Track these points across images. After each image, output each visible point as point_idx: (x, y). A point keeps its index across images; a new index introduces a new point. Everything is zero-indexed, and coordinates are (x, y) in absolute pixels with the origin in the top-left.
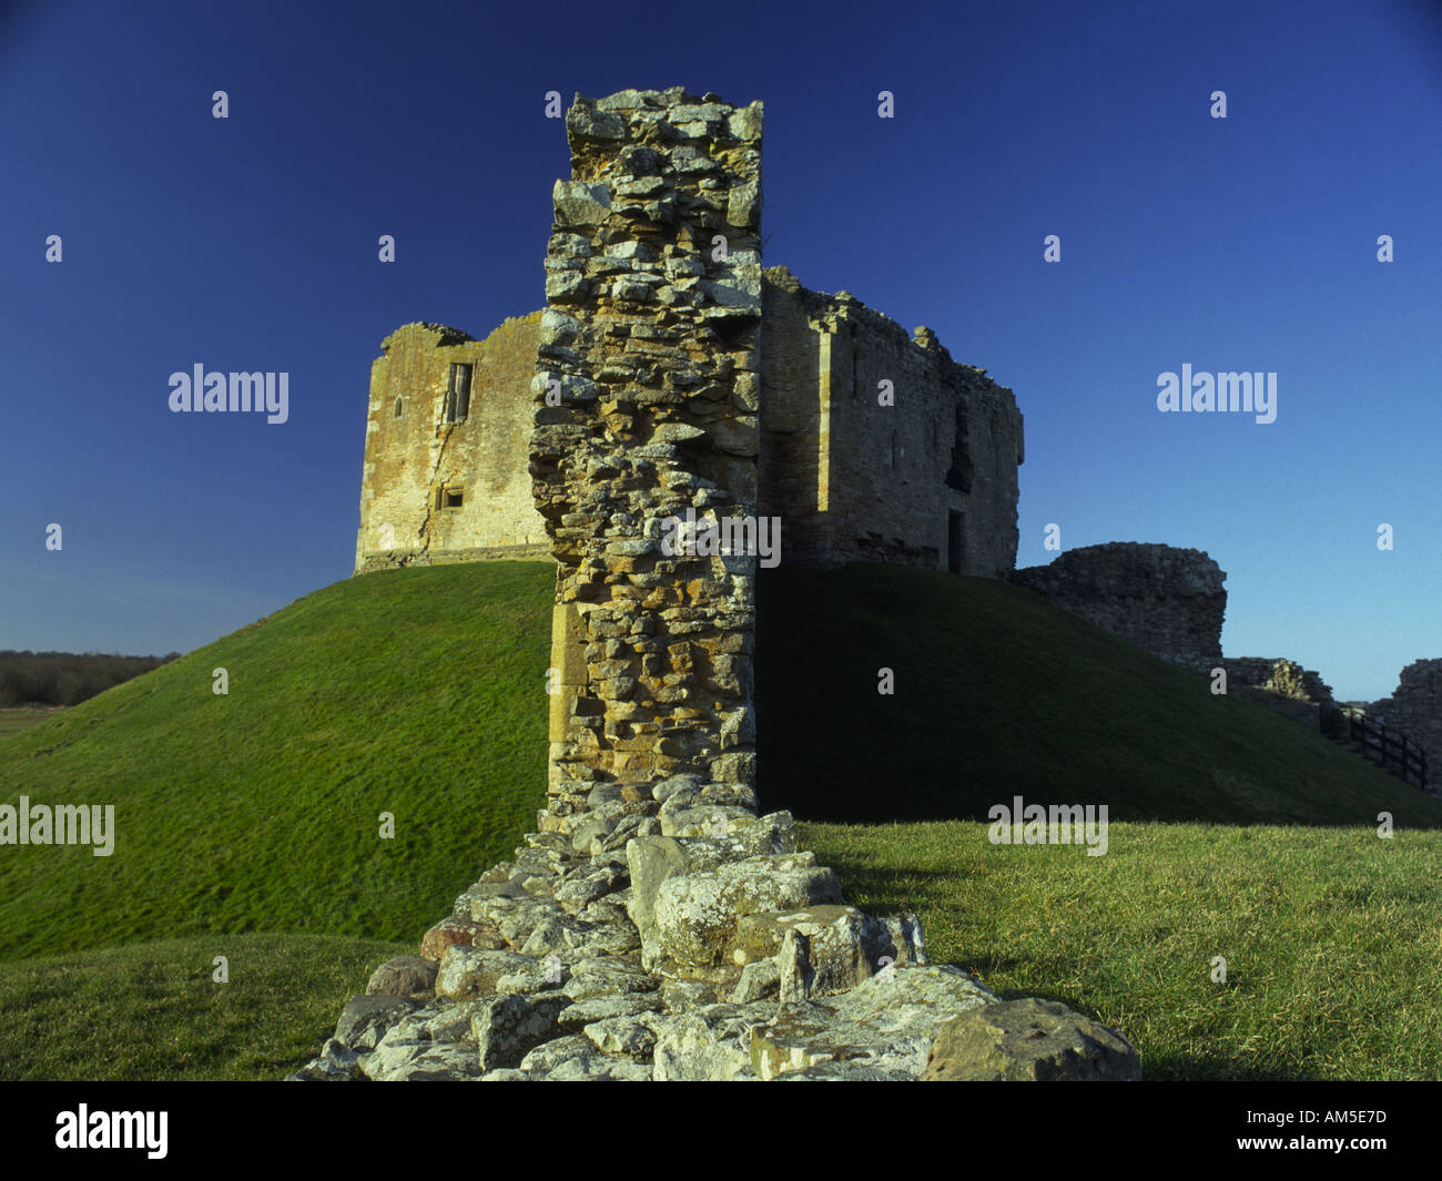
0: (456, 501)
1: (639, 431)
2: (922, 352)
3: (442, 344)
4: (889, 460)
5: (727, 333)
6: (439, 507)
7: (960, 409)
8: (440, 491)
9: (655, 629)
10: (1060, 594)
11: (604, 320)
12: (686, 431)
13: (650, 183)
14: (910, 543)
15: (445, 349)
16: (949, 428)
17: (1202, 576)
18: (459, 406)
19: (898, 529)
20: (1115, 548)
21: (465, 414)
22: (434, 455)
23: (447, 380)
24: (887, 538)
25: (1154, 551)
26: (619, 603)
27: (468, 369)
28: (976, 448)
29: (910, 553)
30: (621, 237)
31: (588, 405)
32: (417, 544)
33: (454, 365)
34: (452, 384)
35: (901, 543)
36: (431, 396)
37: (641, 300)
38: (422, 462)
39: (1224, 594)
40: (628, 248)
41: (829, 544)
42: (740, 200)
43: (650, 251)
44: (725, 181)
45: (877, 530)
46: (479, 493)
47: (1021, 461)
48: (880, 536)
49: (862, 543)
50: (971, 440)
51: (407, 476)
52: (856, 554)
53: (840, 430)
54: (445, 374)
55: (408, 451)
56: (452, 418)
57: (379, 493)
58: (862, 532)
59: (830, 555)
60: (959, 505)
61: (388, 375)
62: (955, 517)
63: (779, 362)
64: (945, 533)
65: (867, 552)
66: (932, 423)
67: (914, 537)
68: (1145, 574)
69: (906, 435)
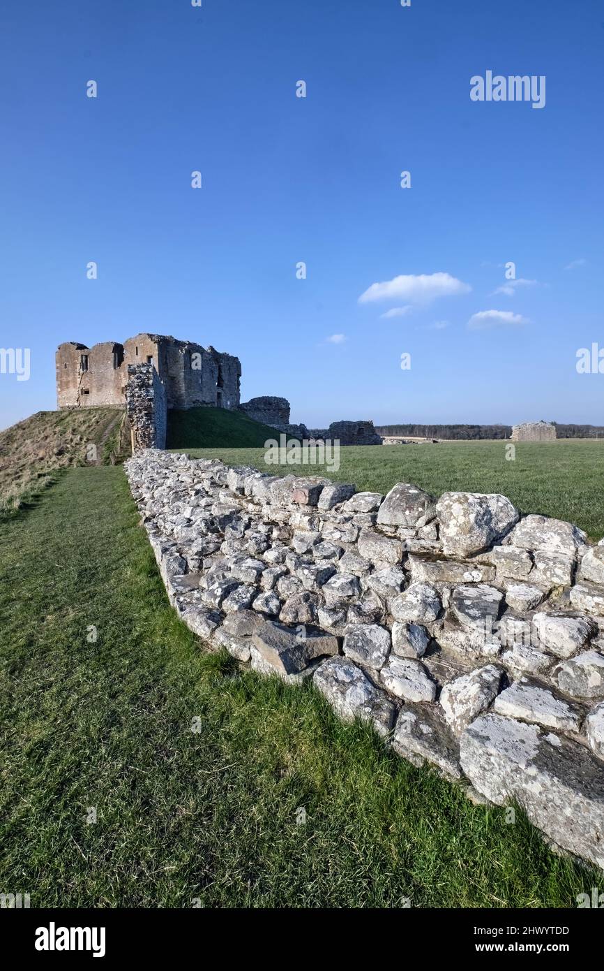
0: (87, 392)
1: (140, 412)
2: (209, 354)
3: (77, 349)
5: (150, 400)
6: (82, 394)
7: (220, 367)
8: (82, 390)
9: (144, 434)
10: (250, 410)
11: (136, 399)
12: (146, 412)
13: (139, 381)
14: (206, 401)
15: (79, 351)
16: (217, 372)
17: (283, 404)
18: (85, 366)
19: (204, 398)
20: (263, 398)
21: (87, 368)
22: (79, 380)
23: (80, 360)
24: (201, 401)
25: (272, 398)
26: (140, 431)
27: (86, 356)
28: (225, 376)
29: (207, 404)
30: (136, 388)
31: (134, 410)
32: (76, 404)
33: (82, 355)
34: (82, 360)
36: (75, 363)
37: (139, 396)
38: (75, 382)
39: (289, 407)
40: (137, 389)
41: (186, 404)
42: (151, 382)
43: (140, 390)
44: (148, 379)
45: (198, 399)
46: (94, 391)
47: (239, 375)
49: (194, 402)
50: (223, 374)
51: (71, 385)
52: (193, 405)
53: (187, 376)
54: (80, 357)
55: (70, 378)
56: (83, 370)
57: (62, 390)
58: (194, 400)
59: (186, 406)
60: (220, 391)
61: (61, 357)
62: (219, 394)
63: (171, 360)
64: (216, 398)
65: (196, 404)
66: (212, 371)
67: (208, 400)
68: (270, 404)
69: (205, 375)
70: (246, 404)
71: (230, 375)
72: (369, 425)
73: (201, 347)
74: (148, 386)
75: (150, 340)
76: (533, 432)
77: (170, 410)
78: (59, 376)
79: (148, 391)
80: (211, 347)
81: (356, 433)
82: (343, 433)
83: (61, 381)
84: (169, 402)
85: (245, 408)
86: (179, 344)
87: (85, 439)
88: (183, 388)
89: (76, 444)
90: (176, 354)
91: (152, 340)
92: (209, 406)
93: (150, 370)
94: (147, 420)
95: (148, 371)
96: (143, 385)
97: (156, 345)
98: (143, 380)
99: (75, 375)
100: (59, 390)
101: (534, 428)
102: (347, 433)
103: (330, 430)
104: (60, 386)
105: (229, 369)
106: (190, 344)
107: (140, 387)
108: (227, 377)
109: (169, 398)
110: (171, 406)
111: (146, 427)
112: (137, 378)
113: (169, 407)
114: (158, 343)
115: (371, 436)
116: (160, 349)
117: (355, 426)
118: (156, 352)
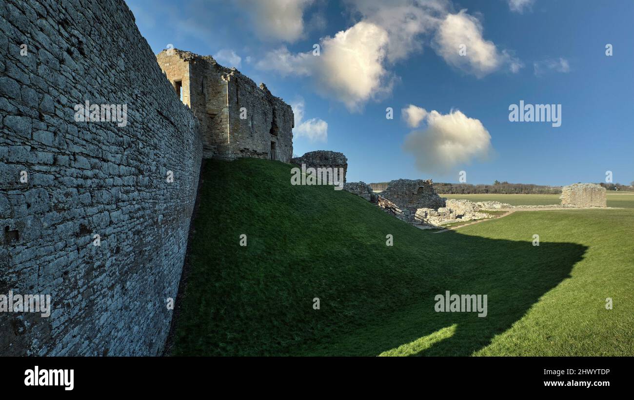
2: (261, 91)
4: (250, 125)
7: (274, 110)
14: (258, 151)
16: (270, 116)
17: (341, 160)
19: (254, 147)
20: (319, 152)
24: (250, 150)
25: (330, 153)
28: (279, 122)
29: (258, 154)
35: (256, 151)
39: (347, 164)
41: (230, 152)
45: (247, 147)
47: (293, 127)
48: (248, 149)
49: (242, 151)
50: (278, 119)
52: (240, 155)
53: (232, 114)
58: (242, 148)
59: (231, 156)
60: (274, 139)
62: (273, 143)
63: (210, 90)
64: (269, 148)
65: (244, 154)
66: (265, 114)
67: (259, 149)
68: (326, 159)
69: (256, 117)
72: (428, 184)
73: (252, 81)
75: (178, 57)
76: (584, 193)
77: (207, 160)
80: (264, 85)
81: (416, 193)
82: (402, 192)
84: (205, 148)
85: (299, 162)
86: (221, 69)
88: (228, 131)
90: (217, 81)
91: (181, 57)
92: (261, 157)
97: (187, 64)
101: (585, 190)
102: (407, 192)
103: (388, 188)
105: (284, 115)
106: (237, 73)
108: (282, 124)
109: (207, 143)
110: (209, 155)
113: (207, 156)
114: (191, 64)
115: (431, 196)
116: (194, 71)
117: (415, 185)
118: (187, 75)
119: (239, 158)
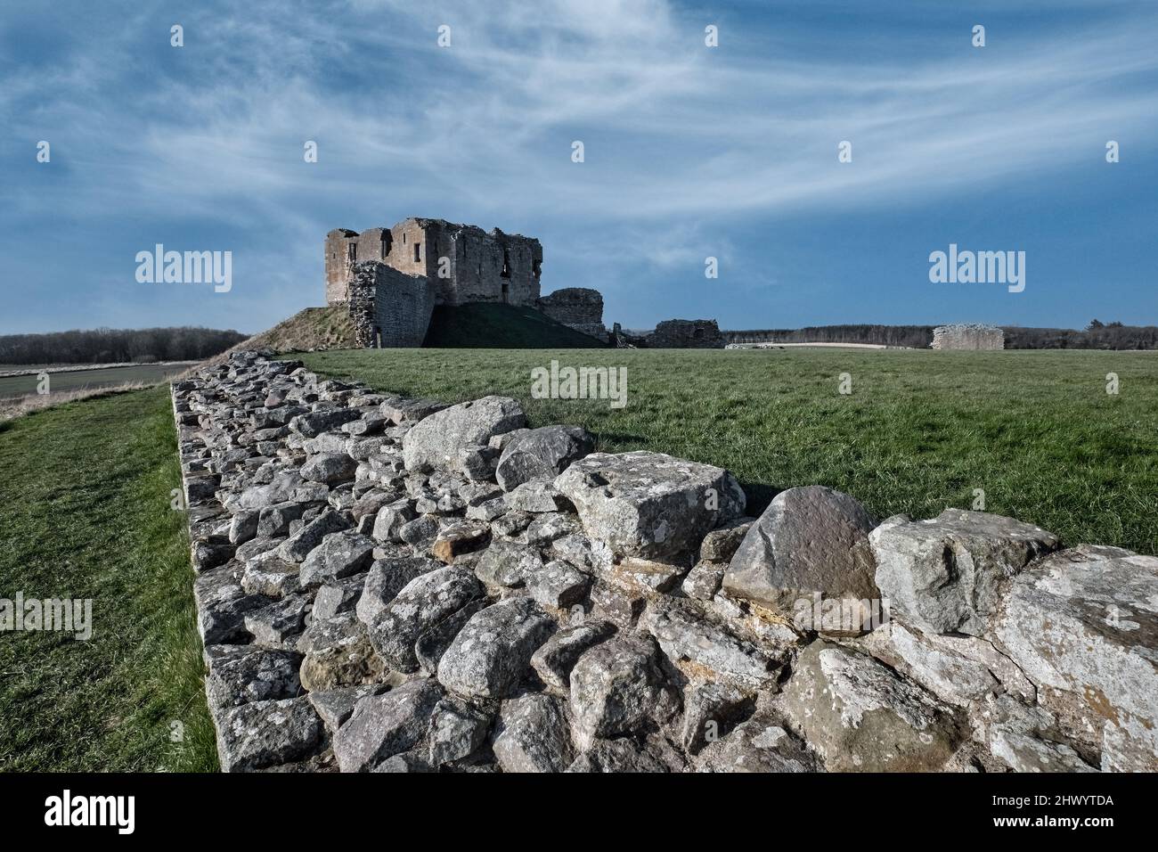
1: (361, 311)
2: (491, 238)
3: (346, 237)
4: (478, 273)
5: (371, 299)
9: (363, 333)
11: (357, 298)
12: (366, 311)
13: (361, 280)
14: (486, 295)
15: (348, 238)
16: (502, 260)
17: (594, 296)
18: (354, 255)
19: (482, 292)
20: (566, 290)
21: (355, 259)
22: (347, 272)
23: (348, 249)
24: (478, 294)
25: (580, 290)
27: (355, 245)
28: (513, 264)
29: (486, 298)
31: (356, 309)
32: (345, 299)
33: (350, 244)
34: (350, 249)
35: (484, 296)
36: (344, 253)
37: (360, 296)
38: (344, 274)
40: (359, 288)
41: (457, 299)
42: (373, 281)
43: (362, 289)
44: (371, 278)
45: (475, 293)
47: (541, 262)
48: (475, 295)
49: (469, 297)
50: (511, 262)
51: (340, 278)
52: (467, 301)
53: (460, 267)
54: (348, 246)
55: (339, 270)
56: (351, 260)
57: (331, 283)
58: (469, 294)
59: (458, 301)
60: (506, 282)
61: (330, 245)
62: (504, 286)
63: (441, 246)
64: (500, 291)
65: (471, 299)
66: (495, 259)
67: (488, 293)
68: (577, 297)
69: (484, 264)
70: (547, 298)
71: (521, 261)
72: (712, 326)
73: (481, 231)
74: (371, 285)
75: (417, 225)
76: (966, 338)
77: (439, 306)
78: (328, 267)
79: (370, 290)
80: (497, 229)
81: (691, 336)
82: (673, 336)
83: (330, 273)
84: (438, 297)
85: (545, 302)
86: (451, 228)
87: (341, 339)
88: (455, 281)
89: (332, 344)
90: (448, 240)
91: (420, 226)
92: (490, 301)
93: (374, 269)
94: (367, 319)
95: (371, 270)
96: (365, 285)
97: (424, 230)
98: (365, 279)
99: (343, 266)
100: (328, 283)
101: (967, 332)
102: (680, 335)
103: (656, 331)
104: (329, 279)
105: (520, 255)
106: (466, 227)
107: (362, 286)
108: (516, 265)
109: (439, 292)
111: (365, 327)
112: (360, 278)
113: (438, 303)
114: (426, 229)
115: (713, 340)
116: (428, 236)
117: (690, 326)
118: (424, 240)
119: (466, 303)
